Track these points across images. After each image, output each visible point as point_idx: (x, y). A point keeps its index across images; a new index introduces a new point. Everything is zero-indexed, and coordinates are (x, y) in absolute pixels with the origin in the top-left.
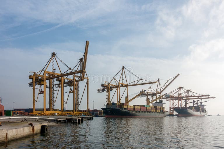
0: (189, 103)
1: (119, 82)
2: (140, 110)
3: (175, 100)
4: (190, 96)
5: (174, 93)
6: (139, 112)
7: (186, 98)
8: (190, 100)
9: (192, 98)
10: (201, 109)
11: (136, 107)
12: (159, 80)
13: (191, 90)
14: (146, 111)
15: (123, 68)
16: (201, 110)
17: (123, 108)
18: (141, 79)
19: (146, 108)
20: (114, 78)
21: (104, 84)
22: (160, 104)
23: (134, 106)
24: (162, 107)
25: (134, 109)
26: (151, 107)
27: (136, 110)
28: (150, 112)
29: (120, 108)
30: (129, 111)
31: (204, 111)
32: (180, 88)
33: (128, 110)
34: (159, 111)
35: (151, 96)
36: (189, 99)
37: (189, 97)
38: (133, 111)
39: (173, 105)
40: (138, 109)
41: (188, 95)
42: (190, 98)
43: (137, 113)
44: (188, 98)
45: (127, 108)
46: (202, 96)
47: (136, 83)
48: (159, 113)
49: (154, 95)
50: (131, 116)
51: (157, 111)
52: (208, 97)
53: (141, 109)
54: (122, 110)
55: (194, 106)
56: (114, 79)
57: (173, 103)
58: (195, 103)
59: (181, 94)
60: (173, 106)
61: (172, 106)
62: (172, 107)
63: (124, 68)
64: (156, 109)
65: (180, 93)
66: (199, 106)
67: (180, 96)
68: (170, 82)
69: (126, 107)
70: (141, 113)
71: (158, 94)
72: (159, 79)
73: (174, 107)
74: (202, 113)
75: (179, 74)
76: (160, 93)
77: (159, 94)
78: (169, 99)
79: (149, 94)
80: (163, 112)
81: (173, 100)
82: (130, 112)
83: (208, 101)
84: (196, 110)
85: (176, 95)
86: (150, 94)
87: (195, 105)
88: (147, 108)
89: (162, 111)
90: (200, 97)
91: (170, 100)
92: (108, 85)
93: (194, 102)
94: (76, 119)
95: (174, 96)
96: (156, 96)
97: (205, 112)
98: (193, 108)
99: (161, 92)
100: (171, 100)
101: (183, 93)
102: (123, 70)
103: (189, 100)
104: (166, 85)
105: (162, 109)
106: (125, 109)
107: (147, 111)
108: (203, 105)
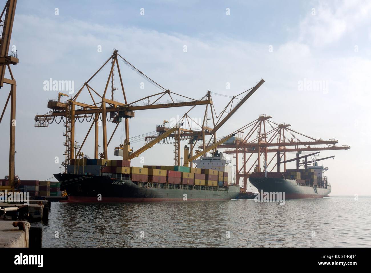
0: (285, 162)
1: (103, 98)
2: (164, 181)
3: (249, 152)
4: (287, 142)
5: (246, 131)
6: (163, 185)
7: (277, 148)
8: (287, 153)
9: (293, 147)
10: (315, 177)
11: (156, 172)
12: (209, 94)
13: (288, 125)
14: (181, 185)
15: (115, 55)
16: (315, 183)
17: (119, 174)
18: (168, 92)
19: (182, 173)
20: (86, 84)
21: (55, 99)
22: (215, 162)
23: (150, 168)
24: (221, 173)
25: (150, 177)
26: (193, 172)
27: (155, 180)
28: (191, 186)
29: (110, 175)
30: (136, 183)
31: (322, 183)
32: (262, 119)
33: (134, 179)
34: (215, 184)
35: (188, 141)
36: (285, 151)
37: (286, 144)
38: (146, 183)
39: (244, 167)
40: (160, 177)
41: (282, 138)
42: (287, 147)
43: (158, 190)
44: (283, 148)
45: (131, 174)
46: (320, 142)
47: (152, 100)
48: (215, 188)
49: (196, 136)
50: (141, 199)
51: (210, 183)
52: (332, 145)
53: (167, 177)
54: (116, 181)
55: (298, 170)
56: (87, 86)
57: (245, 163)
58: (302, 161)
59: (265, 136)
60: (245, 170)
61: (242, 170)
62: (242, 172)
63: (118, 57)
64: (207, 179)
65: (262, 132)
66: (312, 171)
67: (263, 142)
68: (240, 101)
69: (128, 172)
70: (167, 189)
71: (208, 133)
72: (209, 92)
73: (247, 171)
74: (318, 189)
75: (262, 81)
76: (213, 132)
77: (210, 134)
78: (234, 149)
79: (182, 135)
80: (223, 186)
81: (244, 152)
82: (140, 186)
83: (333, 157)
84: (304, 181)
85: (253, 139)
86: (185, 135)
87: (300, 168)
88: (185, 176)
89: (221, 183)
90: (312, 146)
91: (236, 152)
92: (71, 103)
93: (298, 159)
94: (38, 209)
95: (248, 142)
96: (203, 139)
97: (326, 188)
98: (299, 174)
99: (216, 128)
100: (240, 152)
101: (270, 132)
102: (113, 63)
103: (284, 154)
104: (228, 110)
105: (221, 178)
106: (126, 176)
107: (184, 182)
108: (321, 169)
